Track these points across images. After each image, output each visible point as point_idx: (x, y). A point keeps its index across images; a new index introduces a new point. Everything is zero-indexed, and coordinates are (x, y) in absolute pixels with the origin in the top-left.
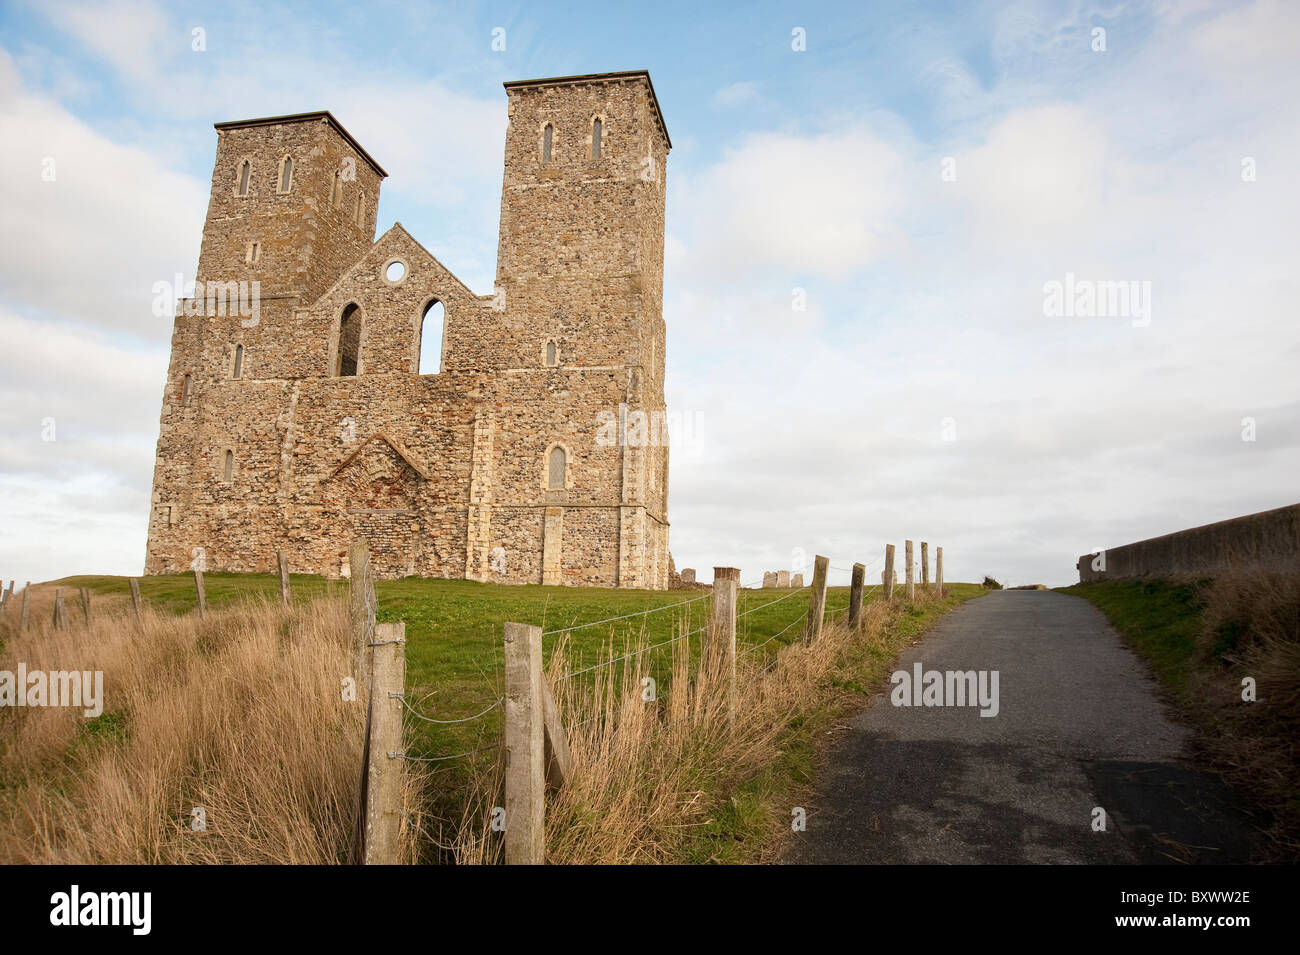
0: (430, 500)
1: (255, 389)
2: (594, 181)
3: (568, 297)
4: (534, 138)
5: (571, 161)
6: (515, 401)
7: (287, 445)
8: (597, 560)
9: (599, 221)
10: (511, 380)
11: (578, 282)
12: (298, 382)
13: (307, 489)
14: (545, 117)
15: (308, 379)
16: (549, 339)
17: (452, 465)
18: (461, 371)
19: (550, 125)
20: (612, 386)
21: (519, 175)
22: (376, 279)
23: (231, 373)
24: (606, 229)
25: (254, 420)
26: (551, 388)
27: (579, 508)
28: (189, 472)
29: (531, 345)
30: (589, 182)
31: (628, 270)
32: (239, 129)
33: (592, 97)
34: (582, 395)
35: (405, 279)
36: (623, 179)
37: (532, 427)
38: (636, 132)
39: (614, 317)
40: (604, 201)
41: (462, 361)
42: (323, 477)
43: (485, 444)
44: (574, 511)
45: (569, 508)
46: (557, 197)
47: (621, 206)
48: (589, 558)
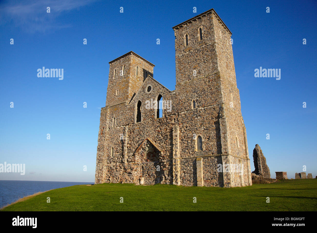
0: (162, 158)
1: (118, 129)
2: (201, 47)
3: (197, 85)
5: (194, 43)
6: (184, 122)
8: (216, 176)
9: (204, 59)
10: (182, 115)
11: (200, 80)
12: (127, 126)
13: (130, 157)
14: (185, 34)
15: (130, 125)
16: (193, 100)
17: (168, 146)
18: (168, 115)
19: (187, 35)
20: (215, 112)
22: (144, 92)
23: (113, 126)
24: (207, 61)
25: (118, 138)
26: (195, 116)
27: (207, 157)
28: (104, 154)
29: (188, 103)
31: (215, 72)
33: (198, 22)
34: (205, 117)
35: (151, 91)
36: (210, 43)
38: (212, 28)
39: (212, 88)
40: (205, 52)
41: (168, 112)
43: (176, 138)
44: (206, 158)
45: (204, 158)
46: (191, 55)
47: (210, 52)
48: (212, 176)
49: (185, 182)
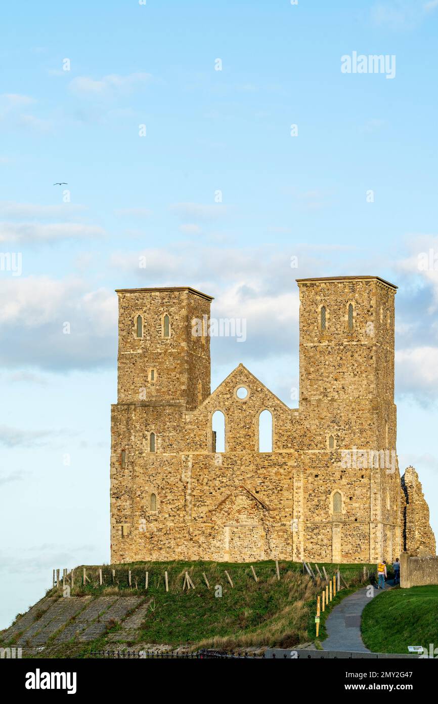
0: (271, 520)
2: (350, 343)
3: (339, 412)
4: (315, 315)
5: (337, 329)
6: (314, 468)
7: (189, 491)
8: (359, 550)
9: (354, 368)
10: (311, 456)
13: (202, 515)
14: (321, 302)
16: (330, 434)
17: (282, 502)
19: (324, 307)
21: (308, 338)
24: (358, 372)
26: (332, 461)
27: (349, 523)
29: (321, 438)
30: (347, 343)
33: (347, 290)
35: (248, 398)
36: (366, 343)
37: (323, 482)
38: (372, 314)
39: (364, 423)
41: (284, 445)
43: (299, 490)
45: (345, 524)
47: (365, 359)
48: (355, 549)
49: (312, 556)
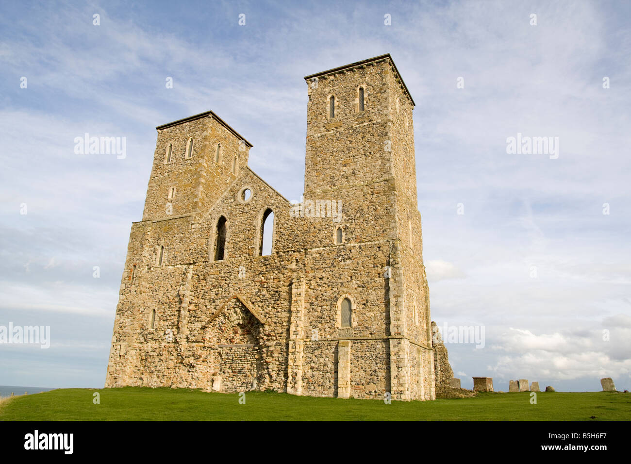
0: (265, 338)
1: (169, 271)
2: (361, 125)
3: (348, 199)
4: (324, 105)
5: (346, 115)
6: (317, 269)
7: (184, 305)
8: (375, 378)
9: (366, 149)
10: (314, 255)
11: (354, 188)
12: (192, 266)
13: (195, 333)
14: (329, 93)
15: (197, 264)
16: (337, 227)
17: (279, 314)
18: (284, 252)
19: (333, 97)
20: (380, 254)
21: (316, 128)
22: (235, 201)
23: (158, 263)
24: (370, 153)
25: (167, 290)
26: (340, 259)
27: (361, 341)
28: (131, 323)
29: (326, 232)
30: (358, 126)
31: (386, 177)
32: (168, 128)
33: (357, 76)
34: (360, 262)
35: (251, 198)
36: (379, 121)
37: (329, 286)
38: (385, 91)
39: (378, 208)
40: (368, 136)
41: (284, 246)
42: (204, 324)
43: (299, 298)
44: (358, 343)
45: (355, 341)
46: (339, 138)
47: (379, 137)
48: (369, 377)
49: (312, 387)
